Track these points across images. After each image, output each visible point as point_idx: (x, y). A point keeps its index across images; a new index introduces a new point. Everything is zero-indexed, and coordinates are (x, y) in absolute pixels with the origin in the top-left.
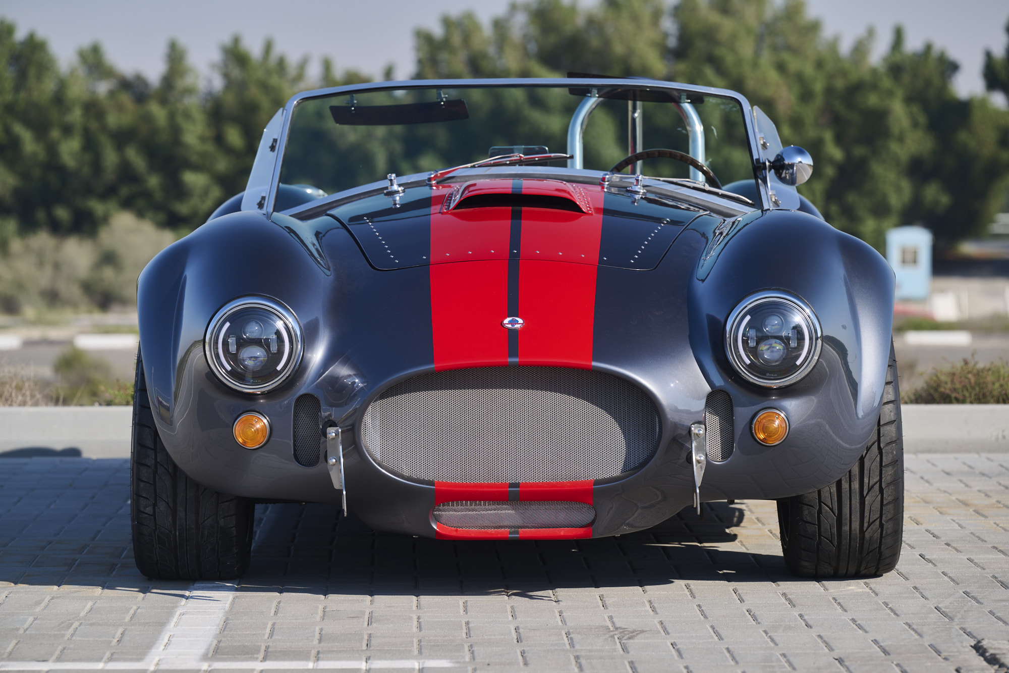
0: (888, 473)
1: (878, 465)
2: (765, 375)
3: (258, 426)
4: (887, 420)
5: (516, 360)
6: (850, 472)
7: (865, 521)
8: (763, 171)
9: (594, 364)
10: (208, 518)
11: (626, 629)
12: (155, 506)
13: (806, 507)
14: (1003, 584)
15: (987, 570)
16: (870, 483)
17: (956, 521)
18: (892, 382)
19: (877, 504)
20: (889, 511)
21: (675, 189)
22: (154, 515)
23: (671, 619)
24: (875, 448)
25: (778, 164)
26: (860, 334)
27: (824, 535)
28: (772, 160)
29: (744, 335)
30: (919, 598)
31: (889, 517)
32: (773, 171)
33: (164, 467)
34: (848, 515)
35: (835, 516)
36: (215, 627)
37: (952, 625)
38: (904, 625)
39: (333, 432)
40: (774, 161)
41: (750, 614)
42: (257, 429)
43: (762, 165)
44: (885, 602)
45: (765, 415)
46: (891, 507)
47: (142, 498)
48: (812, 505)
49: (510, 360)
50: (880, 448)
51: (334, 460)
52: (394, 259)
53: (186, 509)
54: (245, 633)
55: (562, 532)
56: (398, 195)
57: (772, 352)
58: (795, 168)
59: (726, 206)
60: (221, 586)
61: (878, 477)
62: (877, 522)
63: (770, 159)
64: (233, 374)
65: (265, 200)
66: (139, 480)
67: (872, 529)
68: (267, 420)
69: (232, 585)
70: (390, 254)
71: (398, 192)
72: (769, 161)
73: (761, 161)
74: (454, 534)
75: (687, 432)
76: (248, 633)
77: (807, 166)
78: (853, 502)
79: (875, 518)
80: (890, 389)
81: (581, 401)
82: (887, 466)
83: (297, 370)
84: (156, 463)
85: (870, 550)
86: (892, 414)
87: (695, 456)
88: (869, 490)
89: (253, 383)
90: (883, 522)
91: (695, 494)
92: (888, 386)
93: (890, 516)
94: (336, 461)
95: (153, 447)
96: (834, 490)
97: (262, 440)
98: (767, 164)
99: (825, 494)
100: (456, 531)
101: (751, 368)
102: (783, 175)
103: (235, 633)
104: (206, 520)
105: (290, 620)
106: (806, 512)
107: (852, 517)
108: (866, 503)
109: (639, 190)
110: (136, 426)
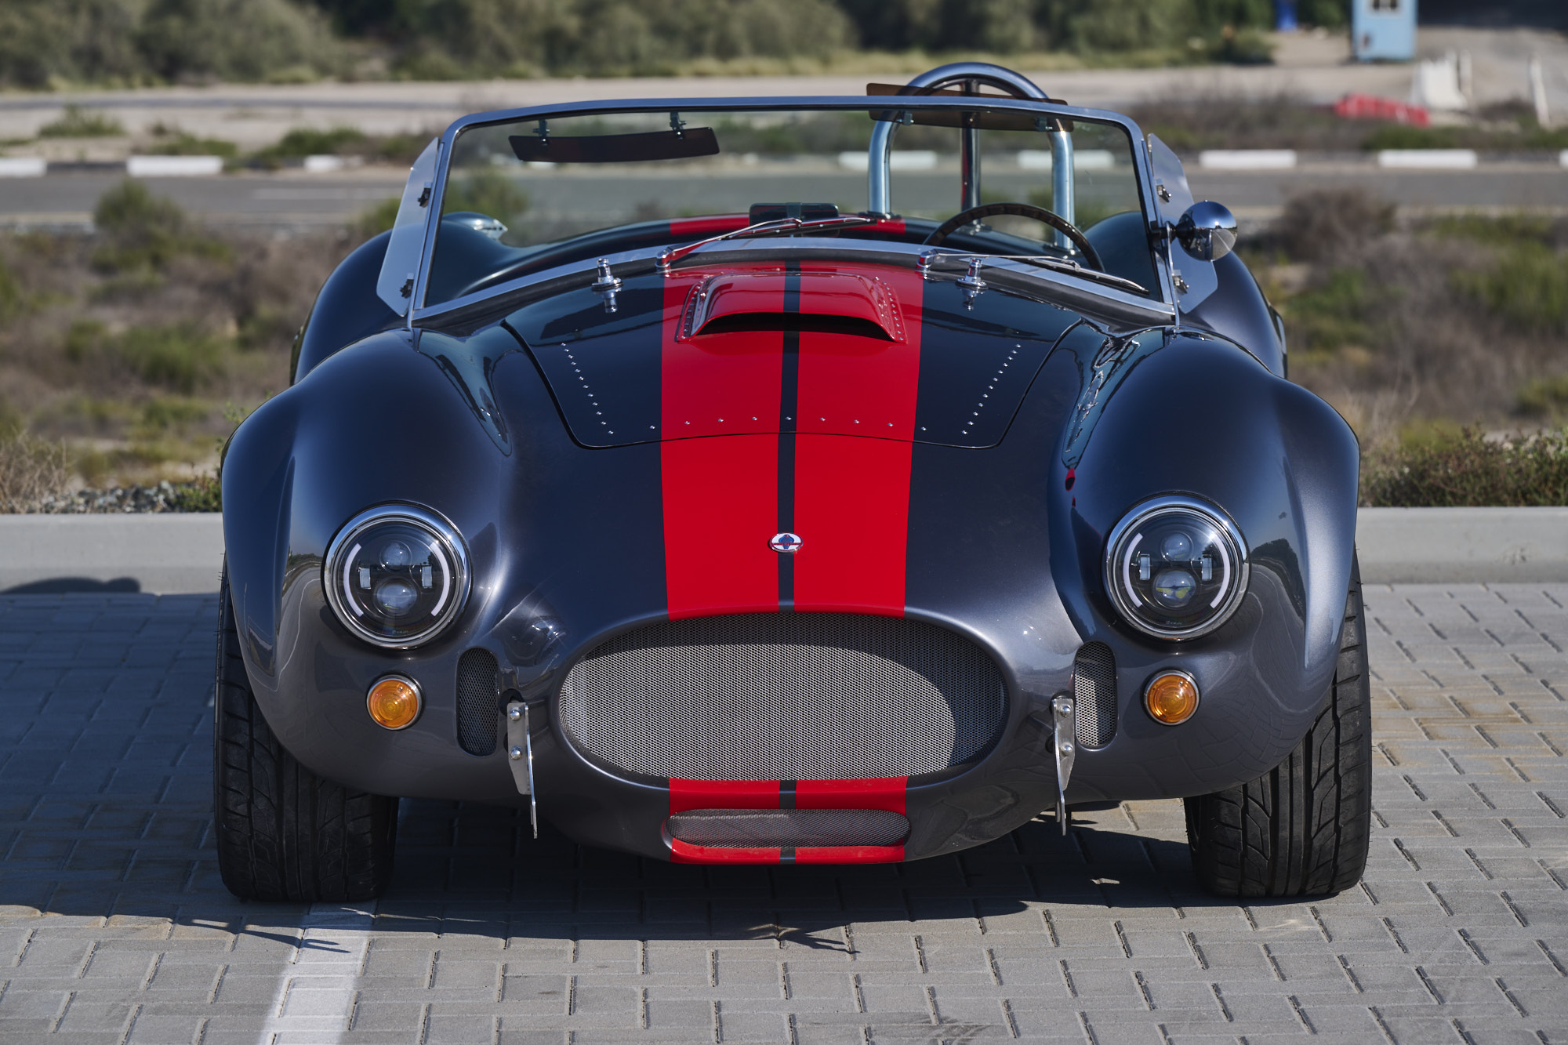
0: (1348, 754)
1: (1333, 742)
2: (1164, 622)
3: (404, 696)
4: (1347, 675)
5: (791, 603)
6: (1291, 756)
7: (1313, 824)
8: (1163, 240)
9: (907, 609)
10: (329, 821)
11: (956, 1021)
12: (250, 802)
13: (1224, 803)
14: (1520, 914)
15: (1496, 880)
16: (1321, 768)
17: (1451, 756)
18: (1355, 617)
19: (1331, 799)
20: (1349, 809)
21: (1029, 271)
22: (249, 816)
23: (1022, 997)
24: (1328, 717)
25: (1185, 230)
26: (1307, 548)
27: (1252, 844)
28: (1176, 222)
29: (1133, 560)
30: (1394, 948)
31: (1350, 818)
32: (1177, 239)
33: (263, 746)
34: (1288, 815)
35: (1268, 816)
36: (342, 1017)
37: (1442, 1015)
38: (1370, 1011)
39: (516, 711)
40: (1180, 225)
41: (1140, 984)
42: (402, 700)
43: (1160, 232)
44: (1342, 956)
45: (1164, 680)
46: (1352, 803)
47: (231, 792)
48: (1234, 800)
49: (781, 603)
50: (1335, 717)
51: (518, 753)
52: (608, 428)
53: (297, 807)
54: (386, 1030)
55: (860, 853)
56: (613, 290)
57: (1176, 587)
58: (1210, 236)
59: (1106, 296)
60: (350, 917)
61: (1333, 761)
62: (1332, 825)
63: (1172, 222)
64: (365, 621)
65: (412, 285)
66: (227, 765)
67: (1323, 834)
68: (417, 686)
69: (367, 914)
70: (601, 418)
71: (612, 286)
72: (1172, 226)
73: (1160, 226)
74: (698, 855)
75: (1047, 707)
76: (390, 1030)
77: (1229, 232)
78: (1295, 797)
79: (1328, 819)
80: (1351, 628)
81: (888, 662)
82: (1347, 743)
83: (462, 615)
84: (252, 740)
85: (1319, 864)
86: (1354, 665)
87: (1059, 745)
88: (1320, 779)
89: (396, 634)
90: (1340, 824)
91: (1058, 804)
92: (1349, 623)
93: (1350, 816)
94: (521, 754)
95: (247, 718)
96: (1267, 779)
97: (409, 716)
98: (1168, 229)
99: (1254, 788)
100: (702, 851)
101: (1144, 612)
102: (1193, 246)
103: (371, 1030)
104: (326, 824)
105: (453, 999)
106: (1225, 811)
107: (1294, 817)
108: (1315, 797)
109: (975, 283)
110: (222, 686)
